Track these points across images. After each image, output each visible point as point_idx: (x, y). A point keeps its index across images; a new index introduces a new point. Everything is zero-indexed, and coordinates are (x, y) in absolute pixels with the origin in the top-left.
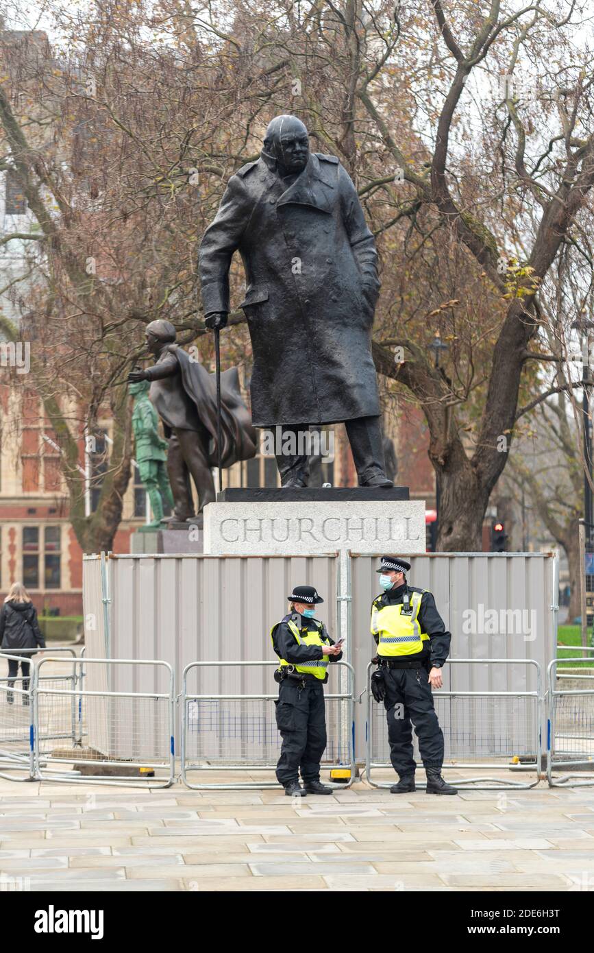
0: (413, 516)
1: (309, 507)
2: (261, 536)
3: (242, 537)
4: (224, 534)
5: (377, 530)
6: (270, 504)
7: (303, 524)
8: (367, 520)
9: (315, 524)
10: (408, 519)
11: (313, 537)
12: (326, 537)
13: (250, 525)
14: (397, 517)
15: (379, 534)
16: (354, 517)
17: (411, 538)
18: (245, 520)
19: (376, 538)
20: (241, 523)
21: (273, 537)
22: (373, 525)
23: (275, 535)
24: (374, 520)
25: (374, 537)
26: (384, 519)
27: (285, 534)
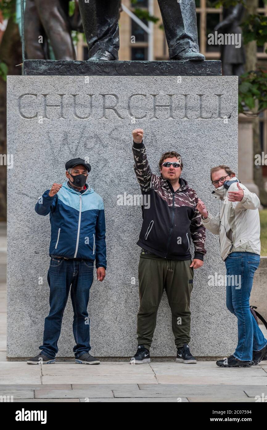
1: (114, 82)
2: (62, 113)
3: (41, 113)
4: (22, 110)
5: (186, 108)
6: (71, 77)
7: (107, 101)
8: (175, 96)
9: (120, 100)
10: (219, 95)
11: (118, 114)
12: (131, 114)
13: (51, 100)
14: (208, 94)
15: (189, 111)
16: (162, 93)
17: (222, 116)
18: (45, 95)
19: (185, 116)
20: (41, 98)
21: (75, 114)
22: (182, 103)
23: (77, 112)
24: (183, 97)
25: (183, 114)
26: (194, 96)
27: (87, 111)
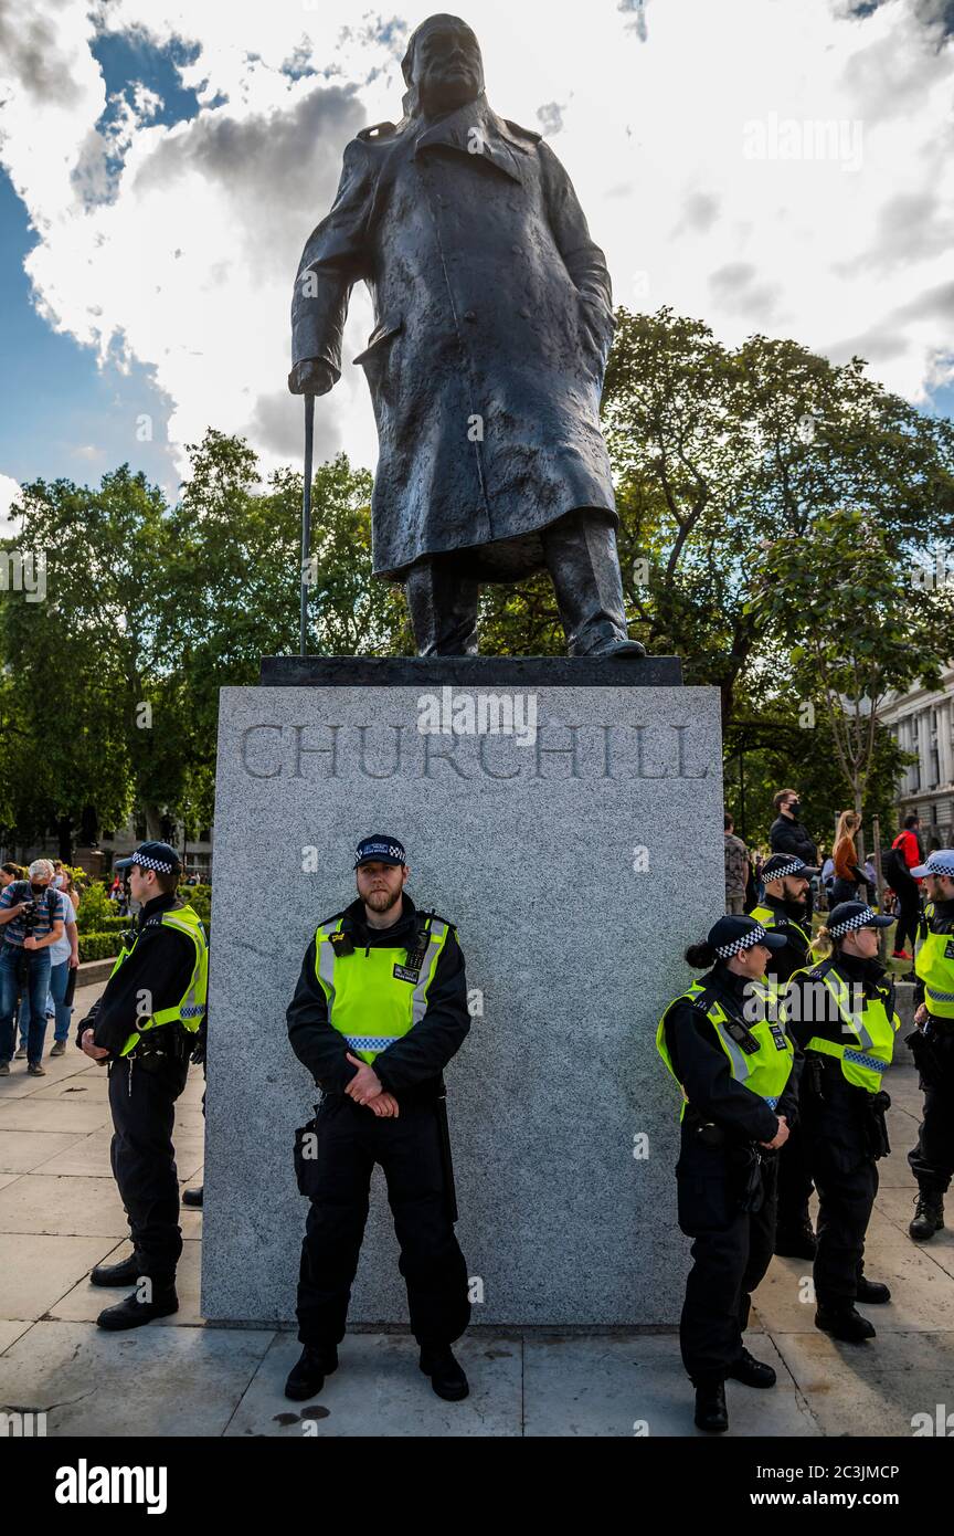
0: (692, 721)
2: (334, 767)
3: (290, 767)
4: (250, 760)
5: (607, 755)
8: (584, 730)
9: (461, 738)
10: (681, 728)
11: (457, 769)
12: (485, 769)
13: (312, 737)
14: (655, 724)
15: (614, 762)
16: (555, 723)
17: (688, 773)
18: (299, 729)
19: (607, 773)
21: (363, 769)
22: (600, 744)
23: (368, 765)
24: (601, 732)
25: (601, 770)
26: (624, 728)
27: (390, 761)
